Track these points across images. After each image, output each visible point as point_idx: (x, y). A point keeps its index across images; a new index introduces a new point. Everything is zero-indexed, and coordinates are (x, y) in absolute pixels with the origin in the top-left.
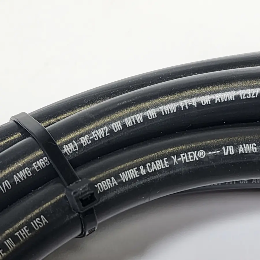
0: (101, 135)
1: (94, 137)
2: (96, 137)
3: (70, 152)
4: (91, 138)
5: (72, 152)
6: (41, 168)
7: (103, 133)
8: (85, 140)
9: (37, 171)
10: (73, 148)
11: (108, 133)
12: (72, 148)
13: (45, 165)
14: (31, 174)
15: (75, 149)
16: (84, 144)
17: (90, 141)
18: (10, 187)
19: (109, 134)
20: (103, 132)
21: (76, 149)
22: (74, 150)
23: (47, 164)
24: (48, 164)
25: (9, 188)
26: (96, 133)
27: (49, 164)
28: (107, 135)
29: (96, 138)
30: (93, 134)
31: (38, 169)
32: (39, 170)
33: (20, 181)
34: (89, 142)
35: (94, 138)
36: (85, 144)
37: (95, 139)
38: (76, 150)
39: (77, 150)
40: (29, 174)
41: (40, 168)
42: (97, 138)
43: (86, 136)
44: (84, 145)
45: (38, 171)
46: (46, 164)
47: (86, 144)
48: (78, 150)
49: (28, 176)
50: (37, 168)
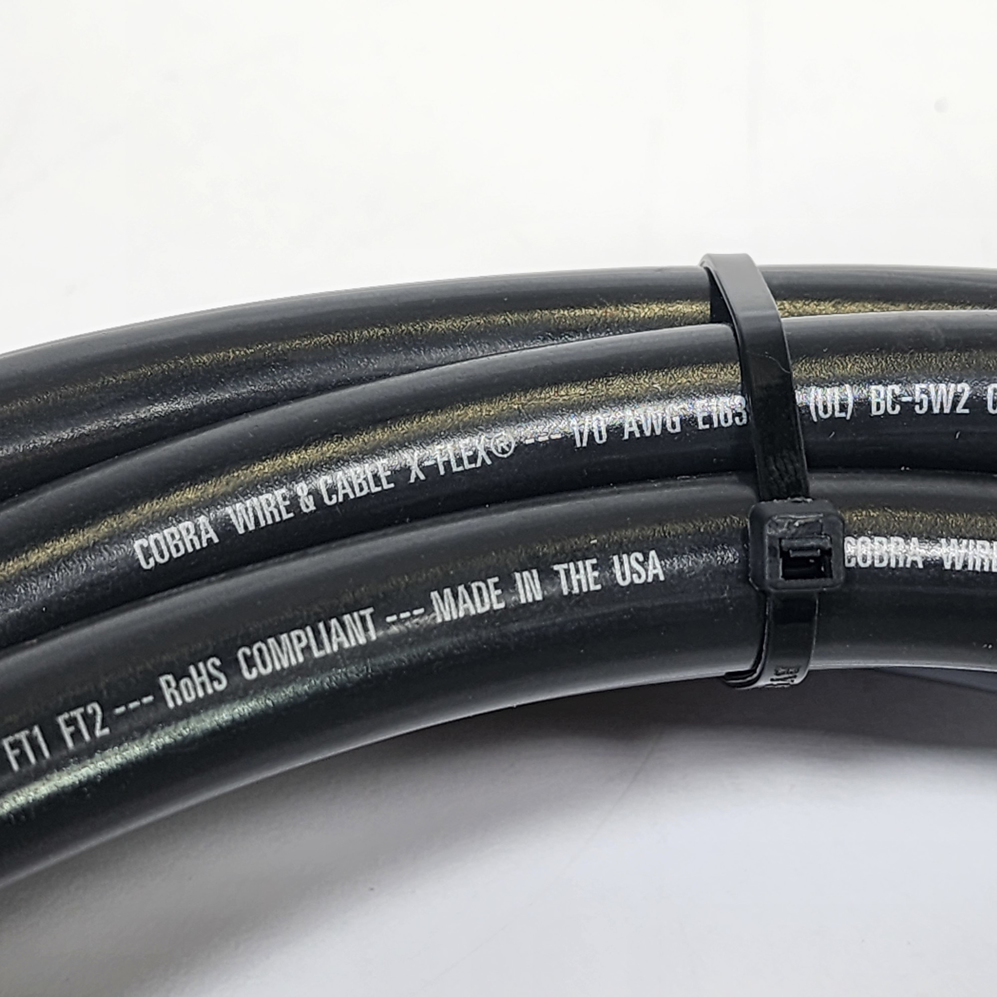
0: (942, 404)
1: (917, 400)
2: (921, 404)
3: (821, 413)
4: (904, 399)
5: (828, 416)
6: (716, 425)
7: (950, 402)
8: (885, 399)
9: (701, 426)
10: (837, 408)
11: (964, 407)
12: (833, 406)
13: (730, 422)
14: (678, 429)
15: (841, 411)
16: (874, 408)
17: (898, 408)
18: (601, 438)
19: (967, 411)
20: (951, 397)
21: (846, 413)
22: (837, 414)
23: (737, 419)
24: (741, 420)
25: (598, 440)
26: (926, 392)
27: (745, 421)
28: (959, 410)
29: (921, 408)
30: (917, 393)
31: (704, 424)
32: (707, 426)
33: (638, 435)
34: (894, 409)
35: (913, 403)
36: (878, 409)
37: (917, 408)
38: (843, 415)
39: (845, 418)
40: (673, 426)
41: (712, 424)
42: (925, 409)
43: (890, 387)
44: (874, 412)
45: (703, 430)
46: (734, 417)
47: (882, 412)
48: (848, 418)
49: (666, 430)
50: (704, 418)
